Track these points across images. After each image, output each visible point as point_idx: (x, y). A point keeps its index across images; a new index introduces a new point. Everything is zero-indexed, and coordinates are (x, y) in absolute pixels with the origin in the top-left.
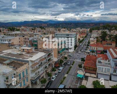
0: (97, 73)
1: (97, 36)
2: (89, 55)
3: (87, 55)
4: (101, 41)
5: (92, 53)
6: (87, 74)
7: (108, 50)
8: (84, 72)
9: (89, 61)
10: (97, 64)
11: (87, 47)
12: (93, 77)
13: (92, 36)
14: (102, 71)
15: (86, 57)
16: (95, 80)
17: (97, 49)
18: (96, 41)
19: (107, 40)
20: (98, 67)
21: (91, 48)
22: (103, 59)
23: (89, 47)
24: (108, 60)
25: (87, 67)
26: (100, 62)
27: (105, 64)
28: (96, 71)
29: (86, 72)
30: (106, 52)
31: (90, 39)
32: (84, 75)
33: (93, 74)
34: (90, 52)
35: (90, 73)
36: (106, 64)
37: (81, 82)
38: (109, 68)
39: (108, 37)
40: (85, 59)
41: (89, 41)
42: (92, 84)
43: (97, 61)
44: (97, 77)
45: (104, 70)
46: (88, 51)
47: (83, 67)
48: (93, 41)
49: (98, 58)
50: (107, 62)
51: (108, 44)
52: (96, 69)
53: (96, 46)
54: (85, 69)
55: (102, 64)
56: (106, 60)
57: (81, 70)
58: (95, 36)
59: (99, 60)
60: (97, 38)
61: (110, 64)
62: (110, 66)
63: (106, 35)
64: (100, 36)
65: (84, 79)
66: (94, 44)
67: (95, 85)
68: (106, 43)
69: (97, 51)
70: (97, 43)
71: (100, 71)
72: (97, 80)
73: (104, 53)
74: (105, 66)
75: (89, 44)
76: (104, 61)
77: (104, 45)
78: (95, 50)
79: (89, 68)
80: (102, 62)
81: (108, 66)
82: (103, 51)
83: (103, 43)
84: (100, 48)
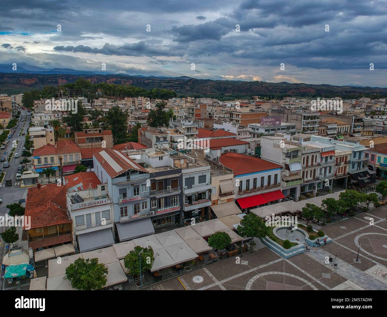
0: (74, 237)
1: (53, 119)
2: (35, 185)
3: (31, 190)
4: (72, 134)
5: (48, 176)
6: (41, 255)
7: (94, 159)
8: (31, 252)
9: (40, 208)
10: (70, 209)
11: (26, 161)
12: (63, 256)
13: (36, 119)
14: (89, 226)
15: (25, 197)
16: (73, 262)
17: (61, 159)
18: (52, 136)
19: (87, 127)
20: (73, 216)
21: (39, 162)
22: (85, 187)
23: (29, 158)
24: (99, 187)
25: (38, 231)
26: (77, 199)
27: (93, 201)
28: (70, 232)
29: (36, 250)
30: (90, 164)
31: (31, 129)
32: (32, 261)
33: (61, 244)
34: (37, 175)
35: (50, 247)
36: (97, 198)
38: (108, 208)
39: (90, 119)
40: (24, 205)
41: (28, 137)
42: (64, 279)
43: (69, 199)
44: (78, 250)
45: (93, 217)
46: (31, 174)
47: (20, 236)
48: (42, 136)
49: (71, 189)
50: (98, 192)
51: (91, 140)
52: (70, 224)
53: (57, 152)
54: (31, 239)
55: (86, 202)
56: (95, 187)
57: (15, 248)
58: (48, 118)
59: (74, 194)
60: (55, 124)
61: (107, 195)
62: (109, 202)
63: (82, 115)
64: (63, 117)
65: (33, 278)
66: (48, 144)
67: (74, 278)
68: (86, 137)
69: (62, 169)
70: (56, 140)
71: (83, 226)
72: (80, 259)
73: (86, 170)
74: (94, 205)
75: (29, 149)
76: (90, 191)
77: (80, 145)
78: (53, 166)
79: (43, 231)
80: (85, 197)
81: (102, 204)
82: (80, 163)
83: (77, 138)
84: (72, 154)
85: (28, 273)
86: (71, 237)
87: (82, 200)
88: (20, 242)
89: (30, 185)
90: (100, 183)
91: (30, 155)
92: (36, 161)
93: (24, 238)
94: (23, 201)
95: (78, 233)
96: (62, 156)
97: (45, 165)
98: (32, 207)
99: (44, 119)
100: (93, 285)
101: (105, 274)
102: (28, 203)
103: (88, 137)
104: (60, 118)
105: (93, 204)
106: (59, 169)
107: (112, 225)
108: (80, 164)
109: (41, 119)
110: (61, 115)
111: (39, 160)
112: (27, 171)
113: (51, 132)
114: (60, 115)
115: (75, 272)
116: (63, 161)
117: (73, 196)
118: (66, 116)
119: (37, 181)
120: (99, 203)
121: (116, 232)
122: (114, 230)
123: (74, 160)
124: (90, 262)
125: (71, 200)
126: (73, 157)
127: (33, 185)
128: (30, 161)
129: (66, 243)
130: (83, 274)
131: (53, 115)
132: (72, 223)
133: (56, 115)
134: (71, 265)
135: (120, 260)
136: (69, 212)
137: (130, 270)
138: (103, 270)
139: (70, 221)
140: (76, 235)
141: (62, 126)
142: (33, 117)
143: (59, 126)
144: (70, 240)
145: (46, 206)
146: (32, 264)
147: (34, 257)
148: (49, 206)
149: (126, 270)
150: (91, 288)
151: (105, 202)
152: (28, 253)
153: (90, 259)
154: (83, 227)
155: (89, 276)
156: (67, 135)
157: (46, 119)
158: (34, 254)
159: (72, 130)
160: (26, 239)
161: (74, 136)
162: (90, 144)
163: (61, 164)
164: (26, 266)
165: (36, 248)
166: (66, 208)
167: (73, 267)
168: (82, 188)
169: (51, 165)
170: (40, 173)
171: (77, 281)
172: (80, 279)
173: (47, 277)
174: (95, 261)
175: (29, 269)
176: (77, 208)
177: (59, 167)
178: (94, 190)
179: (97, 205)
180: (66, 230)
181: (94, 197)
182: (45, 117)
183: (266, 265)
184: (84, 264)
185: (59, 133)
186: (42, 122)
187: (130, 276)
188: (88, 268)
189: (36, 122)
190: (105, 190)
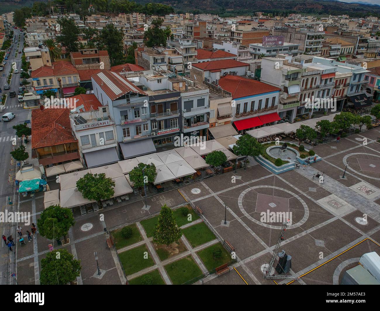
0: (81, 155)
1: (46, 38)
2: (38, 107)
3: (34, 111)
4: (67, 55)
5: (49, 98)
6: (52, 171)
7: (93, 81)
8: (42, 168)
9: (46, 129)
10: (74, 129)
11: (25, 83)
12: (73, 171)
13: (30, 39)
14: (95, 144)
15: (29, 117)
16: (82, 177)
17: (59, 81)
18: (47, 57)
19: (82, 47)
20: (78, 136)
21: (39, 83)
22: (87, 109)
23: (28, 80)
24: (101, 109)
25: (46, 150)
27: (96, 122)
28: (77, 150)
29: (47, 167)
30: (89, 86)
31: (26, 49)
32: (44, 176)
33: (69, 161)
34: (39, 97)
35: (60, 163)
36: (100, 120)
37: (41, 202)
38: (111, 129)
39: (85, 38)
40: (29, 126)
41: (24, 58)
42: (76, 191)
43: (72, 121)
44: (86, 167)
45: (98, 137)
46: (31, 95)
47: (30, 155)
48: (38, 57)
49: (73, 111)
50: (100, 114)
51: (88, 61)
52: (76, 143)
53: (55, 73)
54: (41, 157)
55: (89, 123)
56: (96, 109)
57: (27, 165)
58: (41, 38)
59: (77, 115)
60: (49, 43)
61: (109, 117)
62: (111, 123)
63: (75, 33)
64: (57, 37)
65: (46, 191)
66: (45, 66)
67: (85, 190)
68: (82, 58)
69: (62, 91)
70: (52, 61)
71: (90, 145)
72: (88, 174)
73: (86, 92)
74: (97, 126)
75: (27, 71)
76: (93, 113)
77: (77, 66)
78: (53, 87)
79: (51, 150)
80: (88, 118)
81: (105, 125)
82: (79, 85)
83: (73, 58)
84: (70, 76)
85: (41, 186)
86: (78, 155)
87: (86, 121)
88: (30, 160)
89: (33, 107)
90: (101, 105)
91: (28, 77)
92: (35, 83)
93: (34, 156)
94: (28, 122)
95: (84, 152)
96: (61, 78)
97: (45, 87)
98: (37, 127)
99: (37, 38)
100: (102, 196)
101: (113, 187)
102: (34, 123)
103: (84, 58)
104: (54, 38)
105: (96, 125)
106: (59, 91)
107: (116, 145)
108: (80, 86)
109: (34, 38)
110: (55, 34)
111: (38, 82)
112: (28, 92)
113: (46, 52)
114: (53, 34)
115: (85, 185)
116: (62, 83)
117: (76, 118)
118: (59, 35)
119: (39, 103)
120: (102, 124)
121: (120, 151)
122: (118, 149)
123: (73, 82)
124: (98, 177)
125: (75, 121)
126: (71, 79)
127: (36, 107)
128: (30, 83)
129: (74, 160)
130: (92, 187)
131: (46, 34)
132: (78, 142)
133: (49, 34)
134: (81, 179)
135: (125, 175)
136: (73, 132)
137: (135, 183)
138: (111, 184)
139: (76, 140)
140: (83, 154)
141: (56, 46)
142: (26, 37)
143: (54, 46)
144: (78, 158)
145: (51, 127)
146: (44, 179)
147: (45, 172)
148: (55, 127)
149: (131, 183)
150: (100, 198)
151: (108, 123)
152: (39, 169)
153: (98, 174)
154: (88, 146)
155: (98, 188)
156: (63, 56)
157: (39, 39)
158: (45, 170)
159: (67, 50)
160: (36, 157)
161: (70, 57)
162: (87, 65)
163: (60, 86)
164: (38, 181)
165: (46, 165)
166: (71, 129)
167: (83, 181)
168: (84, 110)
169: (50, 87)
170: (40, 95)
171: (87, 193)
172: (90, 191)
173: (60, 190)
174: (102, 176)
175: (42, 183)
176: (80, 129)
177: (59, 89)
178: (95, 112)
179: (100, 126)
180: (72, 148)
181: (96, 119)
182: (39, 36)
183: (257, 180)
184: (93, 179)
185: (55, 53)
186: (36, 42)
187: (135, 189)
188: (97, 182)
189: (30, 42)
190: (106, 112)
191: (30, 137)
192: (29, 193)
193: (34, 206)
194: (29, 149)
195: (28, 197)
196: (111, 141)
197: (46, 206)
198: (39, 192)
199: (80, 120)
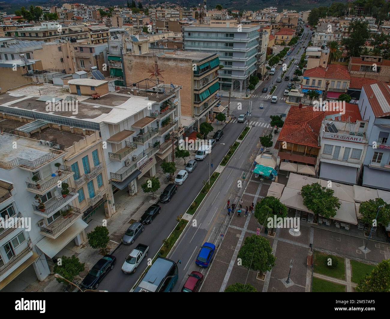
0: (318, 163)
1: (333, 39)
2: (298, 104)
3: (293, 107)
4: (347, 59)
5: (311, 98)
6: (286, 166)
7: (363, 90)
8: (278, 160)
9: (296, 127)
10: (322, 135)
11: (296, 80)
12: (304, 174)
13: (316, 39)
14: (336, 158)
15: (286, 112)
16: (310, 184)
17: (327, 84)
18: (326, 58)
19: (366, 53)
20: (323, 143)
21: (307, 83)
22: (343, 119)
23: (300, 77)
24: (359, 123)
26: (332, 129)
27: (348, 135)
28: (316, 156)
29: (283, 160)
30: (356, 95)
31: (309, 49)
32: (277, 167)
33: (304, 164)
34: (302, 95)
35: (295, 162)
36: (352, 134)
37: (266, 189)
38: (360, 147)
39: (372, 44)
40: (284, 119)
41: (304, 57)
42: (299, 194)
43: (323, 126)
44: (318, 175)
45: (342, 151)
46: (297, 92)
47: (274, 145)
49: (328, 117)
50: (356, 128)
52: (318, 149)
53: (326, 75)
55: (340, 134)
56: (353, 121)
57: (268, 152)
58: (328, 39)
59: (330, 122)
60: (332, 45)
61: (365, 134)
62: (364, 141)
63: (364, 38)
64: (343, 39)
65: (274, 181)
66: (320, 67)
67: (307, 197)
68: (360, 65)
69: (326, 94)
70: (329, 63)
71: (330, 156)
72: (317, 183)
73: (350, 100)
74: (347, 140)
75: (301, 68)
76: (348, 124)
77: (352, 72)
78: (319, 89)
79: (293, 147)
80: (340, 129)
81: (355, 141)
82: (346, 91)
83: (351, 63)
84: (340, 81)
85: (271, 175)
86: (315, 161)
87: (336, 131)
88: (272, 149)
89: (293, 103)
90: (360, 119)
91: (301, 74)
92: (305, 81)
93: (276, 147)
94: (284, 115)
95: (322, 160)
96: (330, 82)
97: (312, 87)
98: (289, 123)
99: (323, 38)
100: (322, 211)
101: (336, 208)
102: (288, 118)
103: (363, 65)
104: (340, 40)
105: (346, 138)
106: (323, 93)
107: (359, 166)
108: (346, 93)
109: (321, 38)
110: (342, 36)
111: (307, 81)
112: (294, 89)
113: (326, 54)
114: (340, 35)
115: (310, 192)
116: (329, 86)
117: (328, 124)
118: (346, 37)
119: (300, 101)
120: (352, 139)
121: (361, 174)
122: (359, 172)
123: (341, 88)
124: (325, 191)
125: (326, 127)
126: (340, 84)
127: (296, 103)
128: (300, 80)
129: (309, 165)
130: (315, 198)
131: (333, 35)
132: (320, 149)
133: (337, 35)
134: (308, 185)
135: (356, 202)
136: (320, 138)
137: (363, 217)
138: (335, 204)
139: (319, 146)
140: (320, 162)
141: (339, 48)
142: (314, 36)
143: (337, 48)
144: (314, 164)
145: (302, 126)
146: (276, 170)
147: (280, 165)
148: (304, 127)
149: (359, 215)
150: (319, 213)
151: (360, 140)
152: (276, 160)
153: (326, 188)
154: (329, 156)
155: (321, 202)
156: (341, 59)
157: (325, 39)
158: (280, 163)
159: (348, 54)
160: (278, 149)
161: (349, 61)
162: (363, 73)
163: (326, 89)
164: (271, 170)
165: (283, 159)
166: (319, 134)
167: (309, 188)
168: (340, 119)
169: (316, 88)
170: (305, 93)
171: (308, 201)
172: (312, 201)
173: (285, 186)
174: (330, 192)
175: (273, 173)
176: (328, 137)
177: (324, 91)
178: (351, 125)
179: (350, 140)
180: (312, 153)
181: (349, 132)
182: (325, 37)
184: (320, 190)
185: (334, 56)
186: (321, 42)
187: (361, 223)
188: (322, 195)
189: (315, 42)
190: (363, 127)
191: (280, 129)
192: (261, 176)
193: (259, 189)
194: (275, 139)
195: (258, 179)
196: (355, 161)
197: (269, 194)
198: (268, 180)
199: (332, 128)
